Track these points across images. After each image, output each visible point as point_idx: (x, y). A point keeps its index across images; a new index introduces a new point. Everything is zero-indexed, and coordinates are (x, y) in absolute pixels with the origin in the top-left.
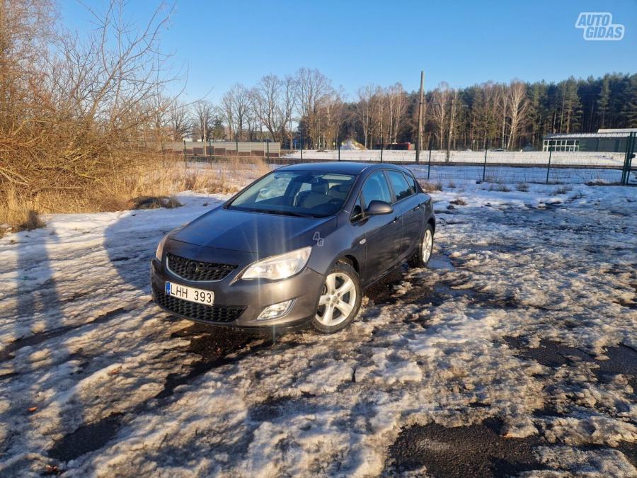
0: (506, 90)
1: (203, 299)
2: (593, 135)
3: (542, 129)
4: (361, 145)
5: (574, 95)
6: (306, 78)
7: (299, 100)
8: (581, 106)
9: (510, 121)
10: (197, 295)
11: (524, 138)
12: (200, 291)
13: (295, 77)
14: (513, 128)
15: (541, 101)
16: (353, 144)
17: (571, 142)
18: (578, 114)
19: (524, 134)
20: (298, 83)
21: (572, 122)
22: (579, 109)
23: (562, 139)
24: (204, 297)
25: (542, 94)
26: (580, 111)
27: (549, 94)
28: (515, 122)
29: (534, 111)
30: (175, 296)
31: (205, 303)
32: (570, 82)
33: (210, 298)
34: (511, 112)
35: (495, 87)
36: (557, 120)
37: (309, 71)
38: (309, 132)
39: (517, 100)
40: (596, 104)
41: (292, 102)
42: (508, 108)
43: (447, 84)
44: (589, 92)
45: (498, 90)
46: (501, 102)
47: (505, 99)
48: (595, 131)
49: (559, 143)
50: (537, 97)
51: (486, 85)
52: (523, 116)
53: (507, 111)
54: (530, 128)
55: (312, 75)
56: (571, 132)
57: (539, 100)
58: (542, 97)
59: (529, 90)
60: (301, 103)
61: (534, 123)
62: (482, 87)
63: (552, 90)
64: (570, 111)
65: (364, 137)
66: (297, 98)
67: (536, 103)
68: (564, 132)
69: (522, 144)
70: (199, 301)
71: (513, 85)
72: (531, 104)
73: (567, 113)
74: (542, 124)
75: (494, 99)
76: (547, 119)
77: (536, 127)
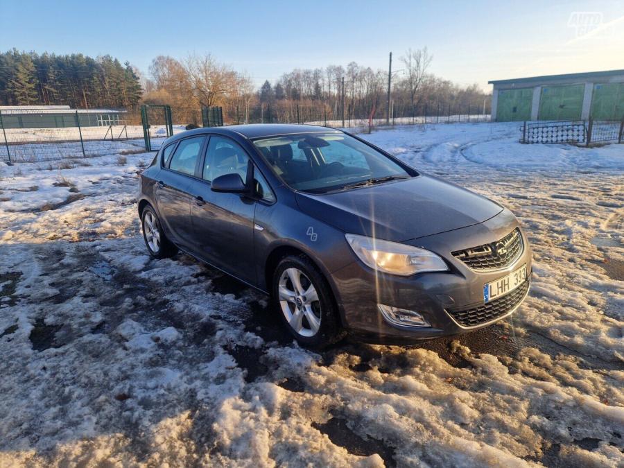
10: (517, 279)
24: (521, 276)
30: (497, 296)
33: (524, 273)
70: (518, 284)
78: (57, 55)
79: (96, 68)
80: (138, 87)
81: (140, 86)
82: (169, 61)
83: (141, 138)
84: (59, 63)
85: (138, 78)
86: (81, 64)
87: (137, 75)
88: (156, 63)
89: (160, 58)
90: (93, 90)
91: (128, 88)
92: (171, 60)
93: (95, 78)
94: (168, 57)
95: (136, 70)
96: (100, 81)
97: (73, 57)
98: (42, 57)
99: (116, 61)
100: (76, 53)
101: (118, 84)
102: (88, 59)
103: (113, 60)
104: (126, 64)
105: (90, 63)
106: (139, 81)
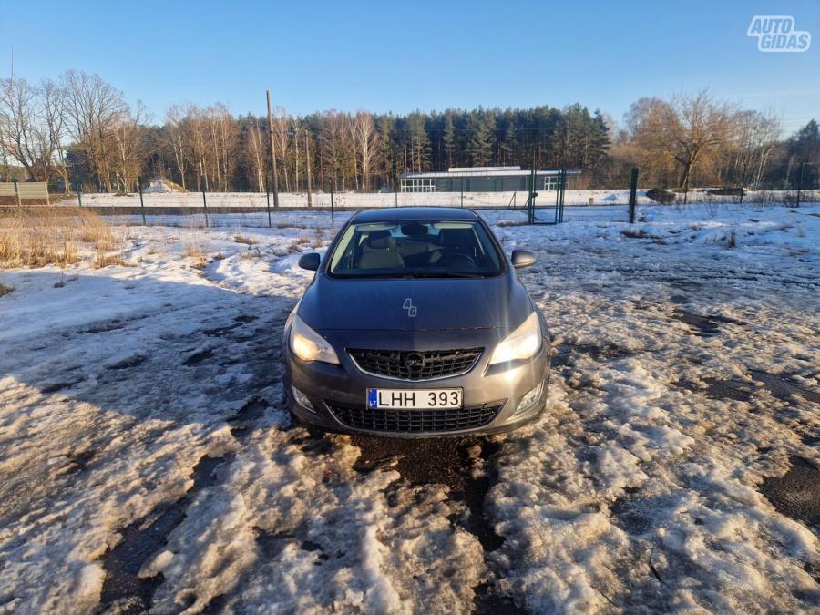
0: (352, 122)
1: (443, 402)
2: (446, 175)
3: (394, 167)
4: (178, 186)
5: (421, 130)
6: (79, 85)
7: (72, 119)
8: (429, 143)
9: (361, 157)
10: (434, 399)
11: (379, 178)
12: (438, 392)
13: (60, 83)
14: (365, 165)
15: (391, 135)
16: (167, 185)
17: (427, 183)
18: (427, 152)
19: (377, 173)
20: (66, 93)
21: (423, 159)
22: (427, 146)
23: (418, 178)
24: (446, 399)
25: (392, 129)
26: (429, 148)
27: (397, 128)
28: (366, 159)
29: (385, 147)
30: (390, 407)
31: (449, 406)
32: (415, 116)
33: (456, 398)
34: (361, 147)
35: (341, 116)
36: (408, 158)
37: (84, 77)
38: (95, 167)
39: (366, 134)
40: (442, 140)
41: (58, 121)
42: (358, 143)
43: (284, 110)
44: (435, 127)
45: (343, 121)
46: (349, 134)
47: (353, 131)
48: (445, 170)
49: (415, 184)
50: (386, 131)
51: (329, 113)
52: (375, 153)
53: (357, 145)
54: (383, 166)
55: (90, 83)
56: (423, 171)
57: (389, 135)
58: (392, 131)
59: (377, 123)
60: (75, 123)
61: (386, 161)
62: (325, 115)
63: (399, 123)
64: (419, 147)
65: (181, 175)
66: (67, 115)
67: (386, 137)
68: (417, 171)
69: (377, 185)
70: (438, 406)
71: (358, 116)
72: (381, 138)
73: (417, 150)
74: (394, 162)
75: (341, 131)
76: (399, 157)
77: (389, 165)
78: (521, 109)
79: (560, 120)
80: (606, 141)
81: (608, 138)
82: (655, 103)
83: (550, 207)
84: (521, 118)
85: (608, 129)
86: (543, 117)
87: (607, 126)
88: (636, 108)
89: (641, 101)
90: (549, 147)
91: (593, 142)
92: (658, 102)
93: (556, 132)
94: (654, 98)
95: (609, 118)
96: (561, 137)
97: (537, 110)
98: (505, 114)
99: (586, 109)
100: (541, 105)
101: (580, 138)
102: (553, 110)
103: (583, 108)
104: (596, 113)
105: (555, 115)
106: (607, 132)
